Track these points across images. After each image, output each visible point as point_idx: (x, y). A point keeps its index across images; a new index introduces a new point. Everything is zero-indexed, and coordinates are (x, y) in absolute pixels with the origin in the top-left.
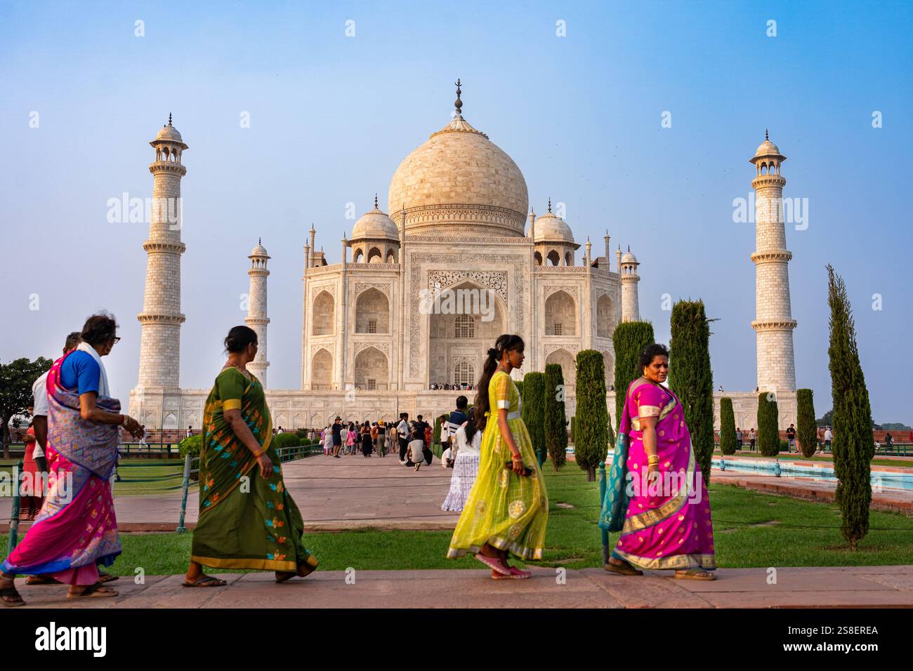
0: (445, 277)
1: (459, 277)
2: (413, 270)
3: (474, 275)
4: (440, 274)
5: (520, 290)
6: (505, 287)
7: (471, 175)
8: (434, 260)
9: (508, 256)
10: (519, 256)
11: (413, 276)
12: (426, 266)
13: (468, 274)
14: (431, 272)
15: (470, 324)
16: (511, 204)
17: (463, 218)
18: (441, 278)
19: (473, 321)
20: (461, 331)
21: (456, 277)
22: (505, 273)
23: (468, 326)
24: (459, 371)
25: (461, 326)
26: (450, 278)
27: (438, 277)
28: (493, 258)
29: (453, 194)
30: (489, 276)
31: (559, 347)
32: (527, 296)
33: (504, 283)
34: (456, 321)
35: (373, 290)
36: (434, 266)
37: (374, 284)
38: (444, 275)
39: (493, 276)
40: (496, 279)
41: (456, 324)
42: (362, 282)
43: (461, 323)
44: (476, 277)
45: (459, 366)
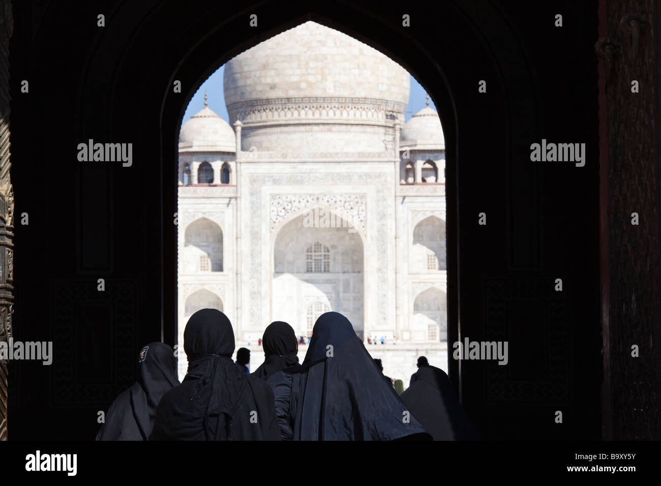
0: (291, 202)
1: (308, 201)
2: (252, 194)
3: (326, 200)
4: (284, 198)
5: (382, 216)
6: (364, 214)
7: (326, 58)
8: (276, 182)
9: (366, 175)
10: (379, 175)
11: (252, 203)
12: (267, 190)
13: (318, 199)
14: (273, 197)
15: (325, 255)
16: (381, 92)
17: (317, 115)
18: (286, 204)
19: (328, 251)
20: (313, 264)
21: (303, 203)
22: (363, 196)
23: (322, 258)
24: (312, 314)
25: (314, 258)
26: (296, 204)
27: (281, 202)
28: (348, 178)
29: (303, 85)
30: (343, 200)
31: (430, 286)
32: (390, 223)
33: (363, 207)
34: (307, 251)
35: (204, 219)
36: (277, 189)
37: (204, 213)
38: (289, 200)
39: (348, 199)
40: (352, 203)
41: (308, 256)
42: (190, 211)
43: (313, 254)
44: (328, 201)
45: (311, 307)
